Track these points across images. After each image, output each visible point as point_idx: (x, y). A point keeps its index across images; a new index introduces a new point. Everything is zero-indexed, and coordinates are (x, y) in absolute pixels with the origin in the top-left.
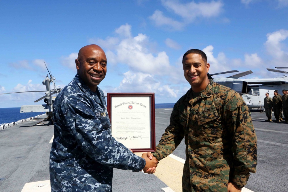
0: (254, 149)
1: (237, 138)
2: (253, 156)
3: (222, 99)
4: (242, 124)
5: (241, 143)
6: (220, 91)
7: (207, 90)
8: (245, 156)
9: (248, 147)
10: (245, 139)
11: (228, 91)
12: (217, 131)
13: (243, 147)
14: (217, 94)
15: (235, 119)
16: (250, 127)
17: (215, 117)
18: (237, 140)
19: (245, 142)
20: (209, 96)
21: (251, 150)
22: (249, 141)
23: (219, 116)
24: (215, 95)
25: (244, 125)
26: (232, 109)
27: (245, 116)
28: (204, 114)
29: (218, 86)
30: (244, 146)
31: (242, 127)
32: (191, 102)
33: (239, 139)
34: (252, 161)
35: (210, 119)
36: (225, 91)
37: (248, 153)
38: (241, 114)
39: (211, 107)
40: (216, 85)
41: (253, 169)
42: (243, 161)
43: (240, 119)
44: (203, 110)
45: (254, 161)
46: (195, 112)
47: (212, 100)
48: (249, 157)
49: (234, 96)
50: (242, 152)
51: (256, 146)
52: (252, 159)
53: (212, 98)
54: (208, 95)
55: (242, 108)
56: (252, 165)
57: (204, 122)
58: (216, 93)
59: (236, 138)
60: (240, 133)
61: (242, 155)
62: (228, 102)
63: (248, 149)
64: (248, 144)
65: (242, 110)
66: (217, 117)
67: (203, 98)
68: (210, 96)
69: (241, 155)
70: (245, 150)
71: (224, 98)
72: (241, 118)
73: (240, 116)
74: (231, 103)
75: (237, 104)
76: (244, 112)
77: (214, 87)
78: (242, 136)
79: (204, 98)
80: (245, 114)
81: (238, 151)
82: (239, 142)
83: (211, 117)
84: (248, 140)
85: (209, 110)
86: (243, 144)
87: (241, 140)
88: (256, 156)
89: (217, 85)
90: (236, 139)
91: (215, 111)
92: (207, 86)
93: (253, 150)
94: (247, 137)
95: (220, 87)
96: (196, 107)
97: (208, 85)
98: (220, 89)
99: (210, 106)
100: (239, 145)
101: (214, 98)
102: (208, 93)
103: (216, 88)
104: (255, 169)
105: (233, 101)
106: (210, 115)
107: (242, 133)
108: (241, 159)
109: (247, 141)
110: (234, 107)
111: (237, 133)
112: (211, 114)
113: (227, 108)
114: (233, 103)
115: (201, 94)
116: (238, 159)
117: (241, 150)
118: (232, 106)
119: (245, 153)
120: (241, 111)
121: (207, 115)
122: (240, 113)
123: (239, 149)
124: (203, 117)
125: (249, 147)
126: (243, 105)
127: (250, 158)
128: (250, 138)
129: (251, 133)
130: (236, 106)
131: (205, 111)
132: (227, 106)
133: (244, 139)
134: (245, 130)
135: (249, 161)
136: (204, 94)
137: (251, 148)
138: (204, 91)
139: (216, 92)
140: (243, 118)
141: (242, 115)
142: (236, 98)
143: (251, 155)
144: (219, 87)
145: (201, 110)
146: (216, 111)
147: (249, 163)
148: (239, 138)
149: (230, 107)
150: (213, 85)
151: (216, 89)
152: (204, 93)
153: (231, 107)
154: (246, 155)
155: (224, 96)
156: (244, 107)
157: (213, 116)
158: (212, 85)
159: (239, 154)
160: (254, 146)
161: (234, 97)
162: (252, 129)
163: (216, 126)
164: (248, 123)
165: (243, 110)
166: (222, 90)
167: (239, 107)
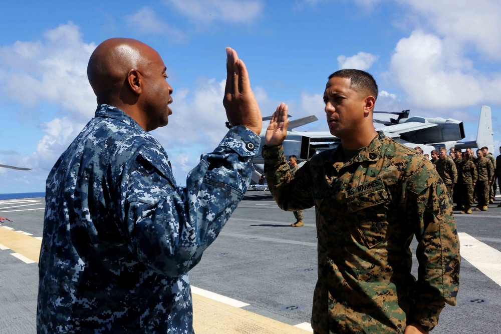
0: (455, 264)
1: (428, 245)
2: (453, 276)
3: (399, 169)
4: (437, 218)
5: (435, 254)
6: (397, 153)
7: (372, 148)
8: (440, 276)
9: (445, 261)
10: (442, 245)
11: (411, 155)
12: (382, 225)
13: (437, 260)
14: (390, 159)
15: (422, 209)
16: (450, 224)
17: (380, 200)
18: (427, 248)
19: (442, 251)
20: (373, 161)
21: (451, 265)
22: (448, 250)
23: (389, 198)
24: (386, 159)
25: (440, 221)
26: (418, 191)
27: (443, 203)
28: (361, 192)
29: (394, 144)
30: (439, 259)
31: (438, 224)
32: (337, 166)
33: (431, 246)
34: (452, 286)
35: (371, 203)
36: (406, 155)
37: (445, 272)
38: (436, 200)
39: (375, 182)
40: (390, 141)
41: (452, 299)
42: (436, 286)
43: (434, 210)
44: (360, 184)
45: (453, 285)
46: (342, 185)
47: (378, 169)
48: (446, 279)
49: (423, 165)
50: (435, 270)
51: (458, 259)
52: (451, 282)
53: (380, 164)
54: (371, 158)
55: (436, 189)
56: (451, 293)
57: (360, 206)
58: (389, 156)
59: (426, 244)
60: (434, 234)
61: (435, 274)
62: (411, 177)
63: (445, 265)
64: (447, 254)
65: (436, 192)
66: (385, 200)
67: (361, 161)
68: (376, 159)
69: (433, 275)
70: (440, 266)
71: (403, 168)
72: (435, 208)
73: (434, 204)
74: (417, 178)
75: (427, 181)
76: (441, 197)
77: (385, 144)
78: (436, 241)
79: (364, 162)
80: (442, 200)
81: (428, 268)
82: (431, 252)
83: (373, 198)
84: (447, 248)
85: (371, 185)
86: (438, 255)
87: (434, 247)
88: (458, 276)
89: (392, 142)
90: (426, 246)
91: (382, 188)
92: (373, 141)
93: (453, 267)
94: (445, 243)
95: (397, 145)
96: (346, 177)
97: (375, 140)
98: (397, 149)
99: (373, 179)
100: (431, 257)
101: (384, 165)
102: (371, 154)
103: (388, 146)
104: (455, 299)
105: (420, 175)
106: (372, 195)
107: (437, 234)
108: (434, 283)
109: (445, 250)
110: (422, 186)
111: (428, 234)
112: (374, 194)
113: (409, 188)
114: (419, 180)
115: (358, 155)
116: (428, 283)
117: (433, 265)
118: (417, 184)
119: (440, 271)
120: (434, 194)
121: (366, 196)
122: (434, 199)
123: (430, 264)
124: (357, 197)
125: (448, 260)
126: (438, 183)
127: (448, 280)
128: (449, 243)
129: (452, 235)
130: (425, 185)
131: (363, 187)
132: (408, 183)
133: (440, 246)
134: (442, 230)
135: (447, 286)
136: (364, 155)
137: (450, 262)
138: (365, 149)
139: (388, 153)
140: (438, 207)
141: (437, 202)
142: (425, 170)
143: (450, 275)
144: (395, 146)
145: (356, 183)
146: (384, 190)
147: (447, 290)
148: (430, 244)
149: (414, 187)
150: (385, 141)
151: (389, 150)
152: (364, 152)
153: (416, 186)
154: (442, 275)
155: (404, 164)
156: (440, 186)
157: (378, 197)
158: (383, 141)
159: (430, 273)
160: (456, 258)
161: (422, 167)
162: (453, 228)
163: (382, 216)
164: (446, 216)
165: (438, 193)
166: (401, 152)
167: (431, 187)
